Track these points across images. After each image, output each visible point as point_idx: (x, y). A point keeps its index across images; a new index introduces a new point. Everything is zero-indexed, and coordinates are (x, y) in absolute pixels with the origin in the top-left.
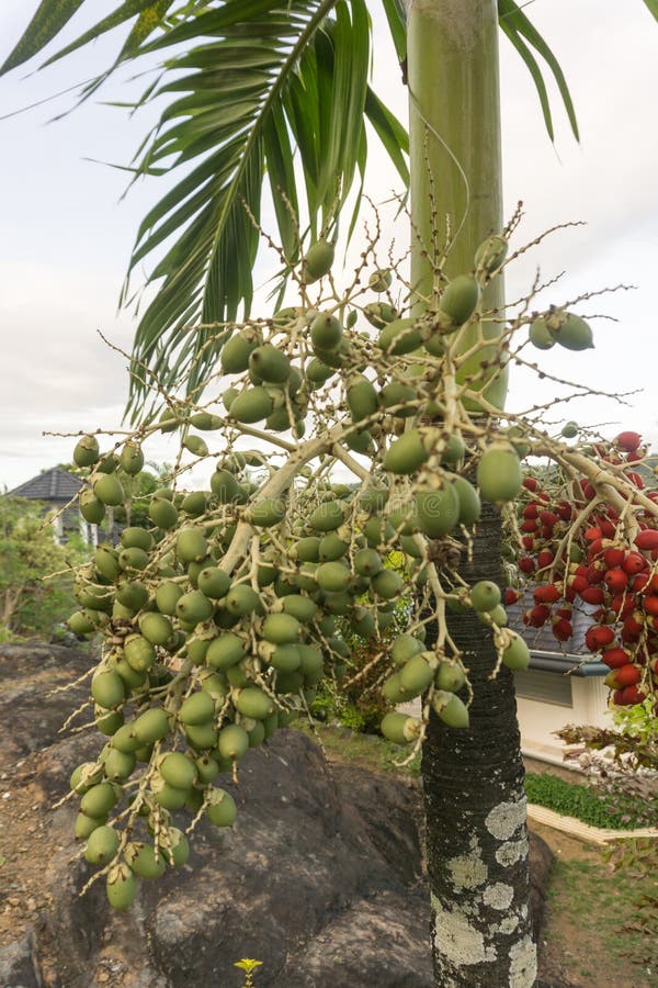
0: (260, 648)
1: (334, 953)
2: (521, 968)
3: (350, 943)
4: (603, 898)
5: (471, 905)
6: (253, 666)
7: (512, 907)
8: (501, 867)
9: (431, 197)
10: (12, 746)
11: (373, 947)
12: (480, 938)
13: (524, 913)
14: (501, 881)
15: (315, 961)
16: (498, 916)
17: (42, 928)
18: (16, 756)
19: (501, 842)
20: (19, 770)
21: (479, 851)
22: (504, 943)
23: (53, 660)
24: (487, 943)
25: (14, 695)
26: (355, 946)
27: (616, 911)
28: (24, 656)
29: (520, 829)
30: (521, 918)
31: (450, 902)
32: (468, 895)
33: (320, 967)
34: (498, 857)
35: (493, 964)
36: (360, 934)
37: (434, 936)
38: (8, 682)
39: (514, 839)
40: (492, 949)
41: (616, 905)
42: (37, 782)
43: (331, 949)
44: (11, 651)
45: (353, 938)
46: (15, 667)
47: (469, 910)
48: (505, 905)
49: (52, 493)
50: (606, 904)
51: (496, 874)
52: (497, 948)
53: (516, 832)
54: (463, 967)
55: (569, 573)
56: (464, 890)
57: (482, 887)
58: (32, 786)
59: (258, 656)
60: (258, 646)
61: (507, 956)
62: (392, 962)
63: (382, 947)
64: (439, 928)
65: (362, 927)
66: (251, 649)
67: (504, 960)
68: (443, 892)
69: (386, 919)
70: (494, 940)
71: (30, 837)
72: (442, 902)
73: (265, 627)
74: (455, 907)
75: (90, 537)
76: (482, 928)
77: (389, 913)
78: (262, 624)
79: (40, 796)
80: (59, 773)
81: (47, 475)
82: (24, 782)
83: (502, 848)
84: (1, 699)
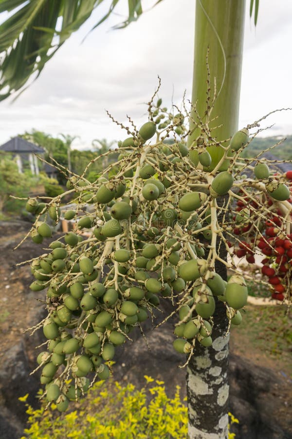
0: (119, 317)
1: (144, 347)
2: (222, 396)
3: (150, 343)
4: (251, 323)
5: (204, 374)
6: (116, 324)
7: (221, 375)
8: (217, 361)
9: (208, 82)
10: (8, 266)
11: (160, 345)
12: (207, 386)
13: (225, 375)
14: (216, 365)
15: (136, 351)
16: (214, 378)
17: (27, 339)
18: (11, 270)
19: (218, 352)
20: (12, 276)
21: (208, 355)
22: (216, 388)
23: (22, 228)
24: (209, 387)
25: (7, 244)
26: (152, 345)
27: (256, 328)
28: (9, 226)
29: (226, 345)
30: (224, 378)
31: (195, 372)
32: (202, 371)
33: (139, 353)
34: (216, 357)
35: (212, 395)
36: (154, 340)
37: (188, 382)
38: (4, 238)
39: (223, 350)
40: (211, 390)
41: (256, 326)
42: (20, 281)
43: (142, 346)
44: (4, 224)
45: (151, 342)
46: (6, 231)
47: (203, 376)
48: (218, 374)
49: (16, 148)
50: (252, 326)
51: (215, 363)
52: (214, 389)
53: (224, 347)
54: (199, 395)
55: (257, 240)
56: (201, 369)
57: (209, 368)
58: (18, 283)
59: (119, 320)
60: (118, 315)
61: (217, 392)
62: (166, 351)
63: (163, 345)
64: (190, 379)
65: (155, 337)
66: (115, 317)
67: (216, 393)
68: (193, 368)
69: (165, 334)
70: (212, 386)
71: (19, 304)
72: (192, 371)
73: (122, 309)
74: (197, 374)
75: (35, 170)
76: (208, 382)
77: (166, 331)
78: (121, 307)
79: (22, 287)
80: (29, 278)
81: (13, 140)
82: (15, 281)
83: (218, 354)
84: (1, 246)
